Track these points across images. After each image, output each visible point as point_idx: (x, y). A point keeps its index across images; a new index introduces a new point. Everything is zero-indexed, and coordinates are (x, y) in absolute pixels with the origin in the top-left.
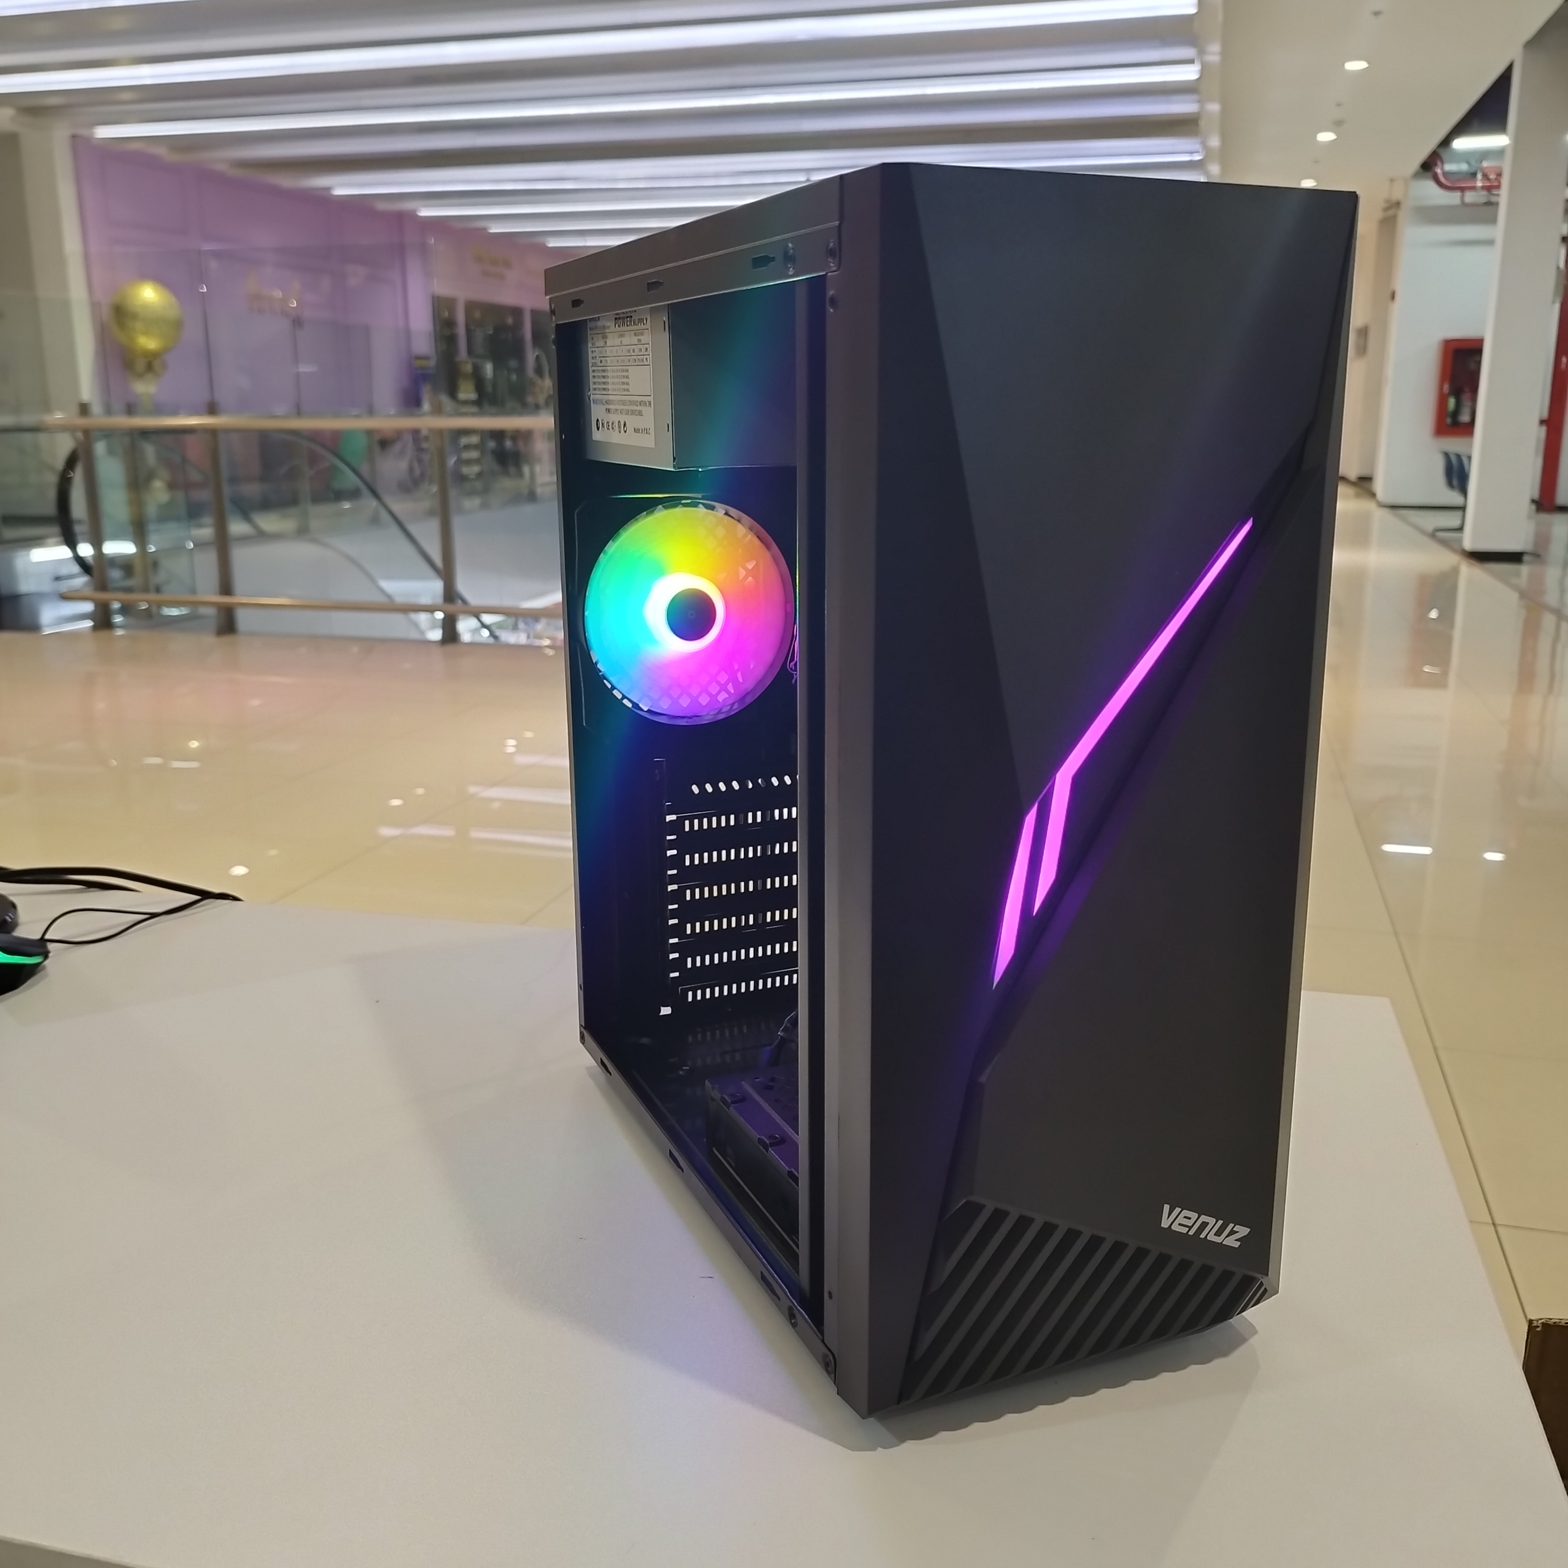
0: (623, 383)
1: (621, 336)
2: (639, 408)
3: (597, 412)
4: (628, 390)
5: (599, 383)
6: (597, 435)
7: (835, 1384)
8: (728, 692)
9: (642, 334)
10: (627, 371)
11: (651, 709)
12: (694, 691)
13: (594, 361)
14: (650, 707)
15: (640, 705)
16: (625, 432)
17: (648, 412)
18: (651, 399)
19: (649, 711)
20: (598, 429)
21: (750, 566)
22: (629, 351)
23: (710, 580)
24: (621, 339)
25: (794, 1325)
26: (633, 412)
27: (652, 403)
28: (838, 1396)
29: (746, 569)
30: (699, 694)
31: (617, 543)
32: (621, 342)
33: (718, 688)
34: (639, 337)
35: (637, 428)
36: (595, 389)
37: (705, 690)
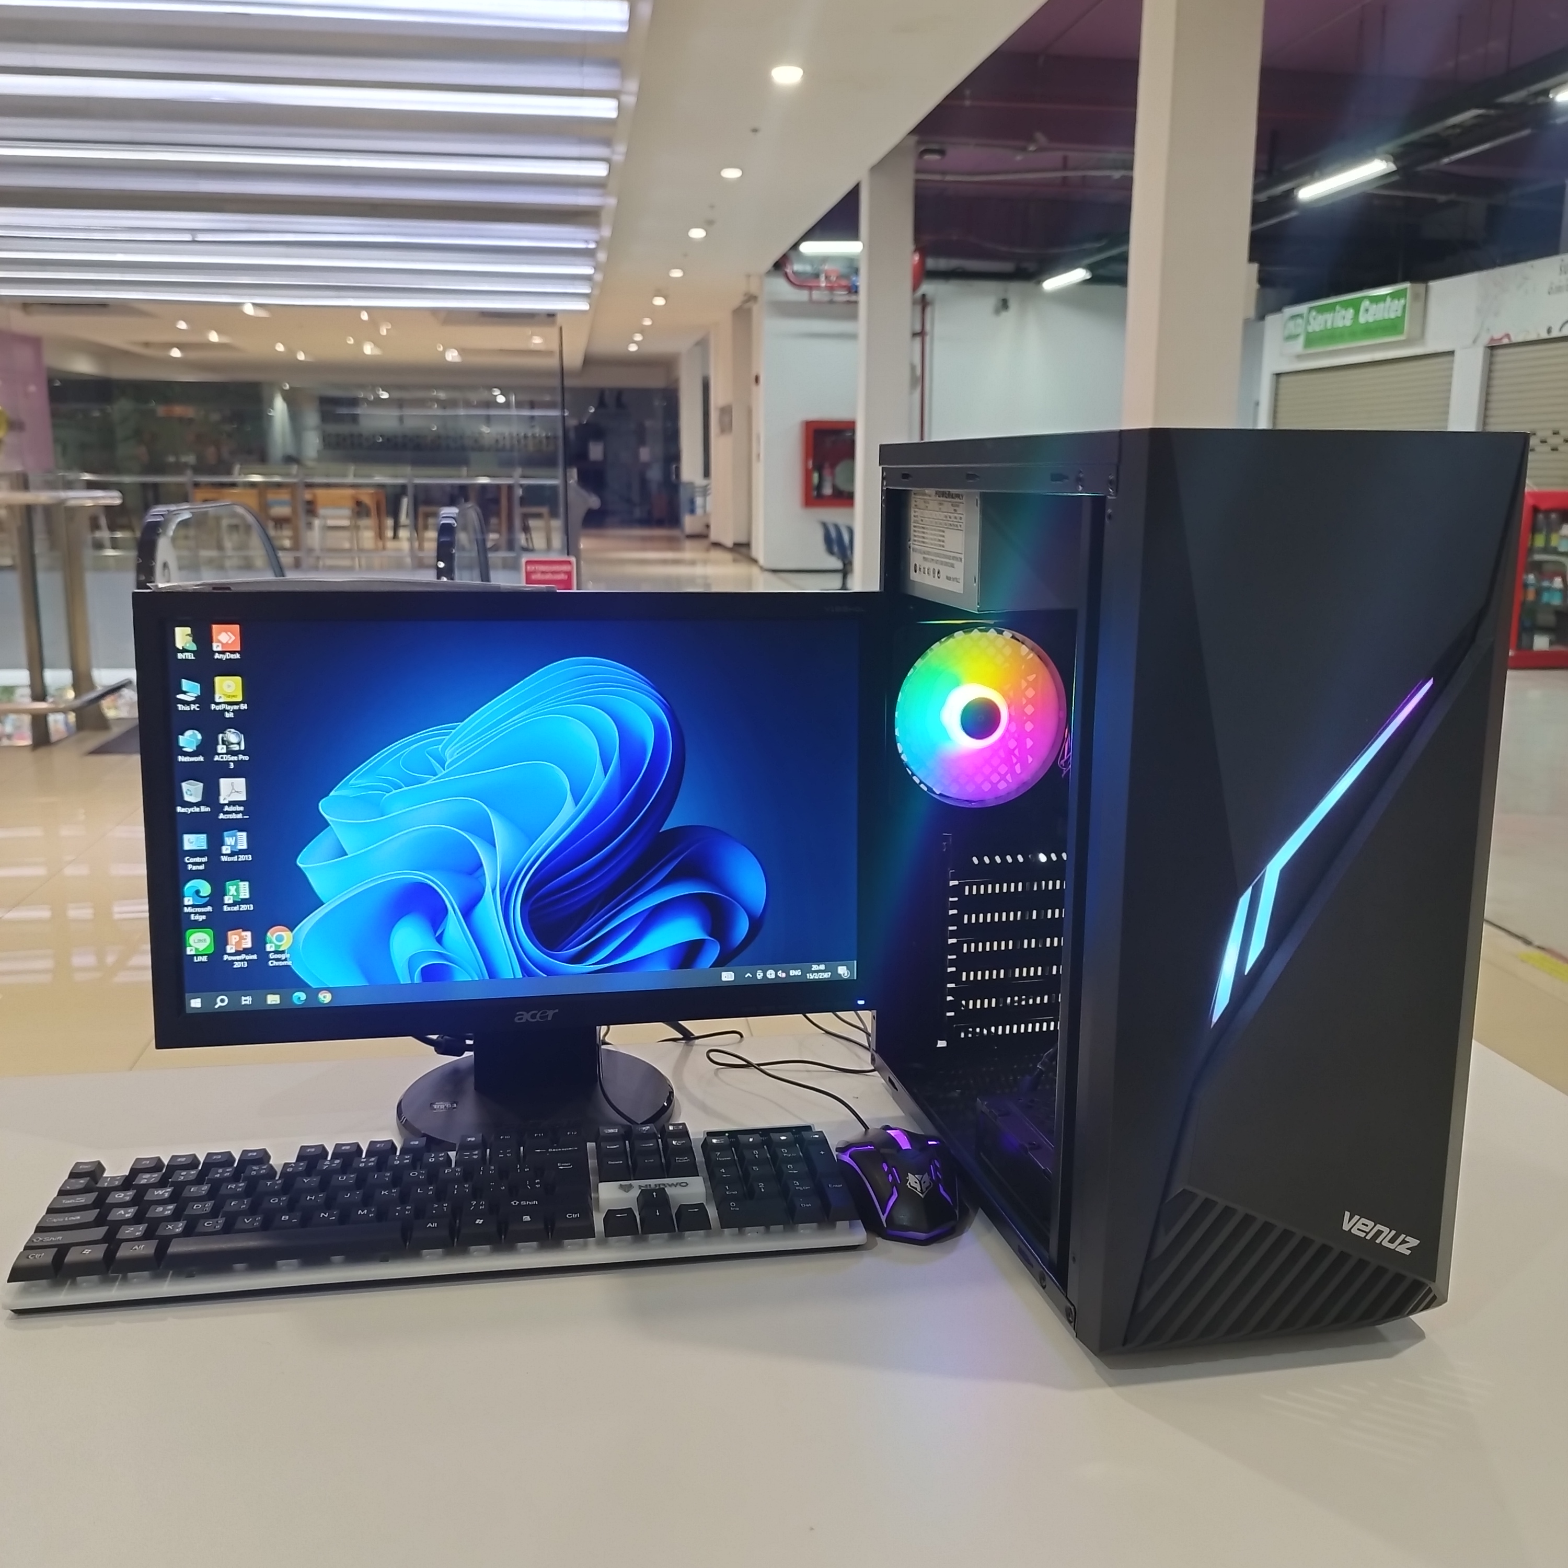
0: (940, 540)
1: (941, 504)
2: (951, 561)
3: (915, 558)
4: (943, 546)
5: (919, 537)
6: (914, 576)
7: (1074, 1329)
8: (1007, 781)
9: (958, 506)
10: (944, 532)
11: (943, 793)
12: (979, 779)
13: (916, 519)
14: (942, 791)
15: (934, 789)
16: (939, 577)
17: (960, 566)
18: (962, 556)
19: (940, 795)
20: (916, 571)
21: (1031, 678)
22: (946, 517)
23: (995, 689)
24: (941, 506)
25: (1044, 1287)
26: (946, 564)
27: (963, 560)
28: (1077, 1339)
29: (1027, 681)
30: (982, 783)
31: (925, 660)
32: (940, 509)
33: (998, 778)
34: (955, 508)
35: (949, 576)
36: (915, 541)
37: (987, 779)
